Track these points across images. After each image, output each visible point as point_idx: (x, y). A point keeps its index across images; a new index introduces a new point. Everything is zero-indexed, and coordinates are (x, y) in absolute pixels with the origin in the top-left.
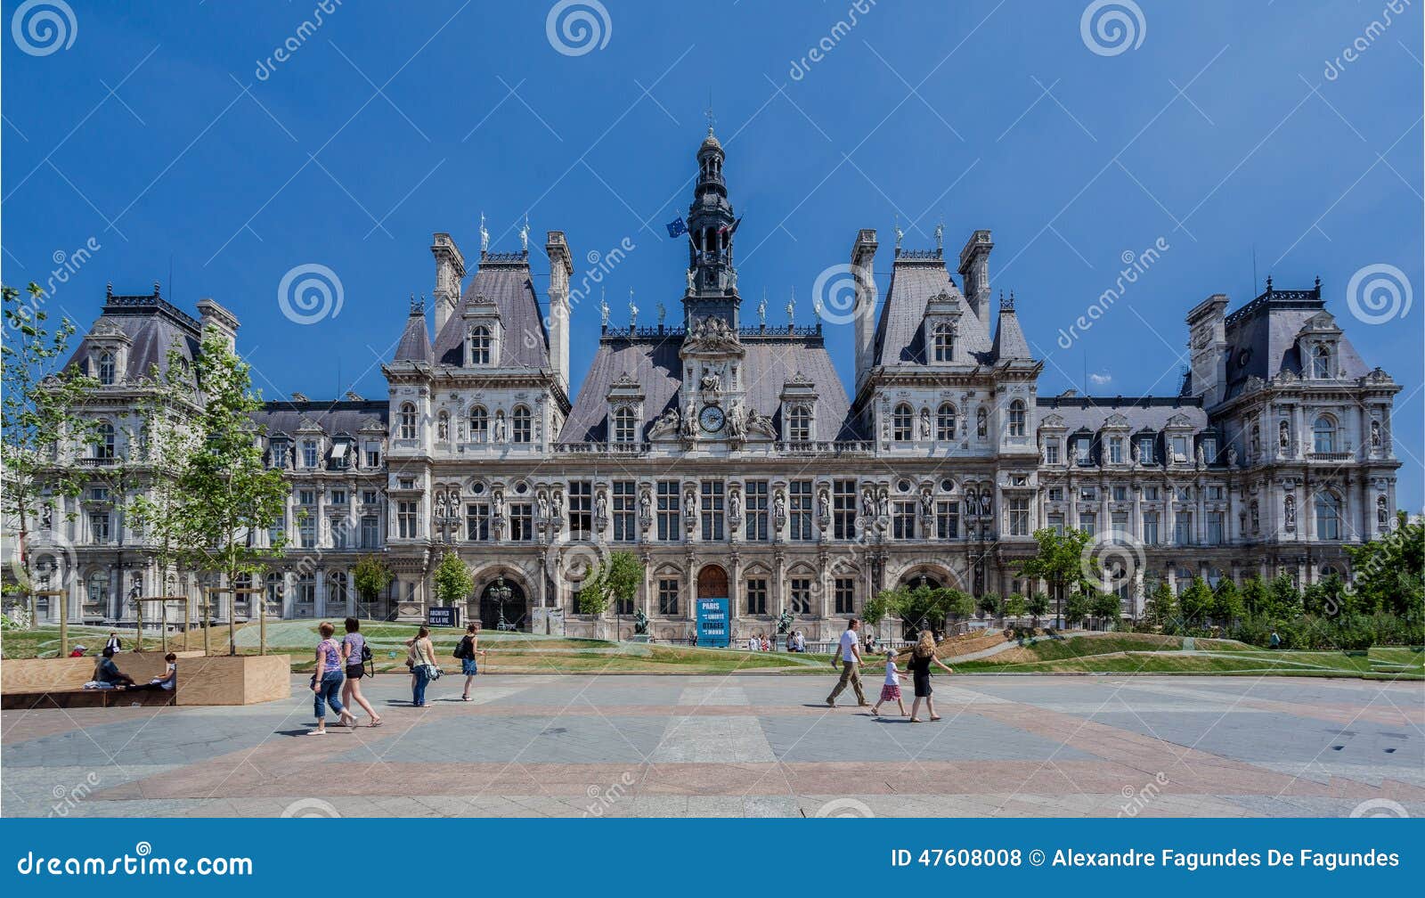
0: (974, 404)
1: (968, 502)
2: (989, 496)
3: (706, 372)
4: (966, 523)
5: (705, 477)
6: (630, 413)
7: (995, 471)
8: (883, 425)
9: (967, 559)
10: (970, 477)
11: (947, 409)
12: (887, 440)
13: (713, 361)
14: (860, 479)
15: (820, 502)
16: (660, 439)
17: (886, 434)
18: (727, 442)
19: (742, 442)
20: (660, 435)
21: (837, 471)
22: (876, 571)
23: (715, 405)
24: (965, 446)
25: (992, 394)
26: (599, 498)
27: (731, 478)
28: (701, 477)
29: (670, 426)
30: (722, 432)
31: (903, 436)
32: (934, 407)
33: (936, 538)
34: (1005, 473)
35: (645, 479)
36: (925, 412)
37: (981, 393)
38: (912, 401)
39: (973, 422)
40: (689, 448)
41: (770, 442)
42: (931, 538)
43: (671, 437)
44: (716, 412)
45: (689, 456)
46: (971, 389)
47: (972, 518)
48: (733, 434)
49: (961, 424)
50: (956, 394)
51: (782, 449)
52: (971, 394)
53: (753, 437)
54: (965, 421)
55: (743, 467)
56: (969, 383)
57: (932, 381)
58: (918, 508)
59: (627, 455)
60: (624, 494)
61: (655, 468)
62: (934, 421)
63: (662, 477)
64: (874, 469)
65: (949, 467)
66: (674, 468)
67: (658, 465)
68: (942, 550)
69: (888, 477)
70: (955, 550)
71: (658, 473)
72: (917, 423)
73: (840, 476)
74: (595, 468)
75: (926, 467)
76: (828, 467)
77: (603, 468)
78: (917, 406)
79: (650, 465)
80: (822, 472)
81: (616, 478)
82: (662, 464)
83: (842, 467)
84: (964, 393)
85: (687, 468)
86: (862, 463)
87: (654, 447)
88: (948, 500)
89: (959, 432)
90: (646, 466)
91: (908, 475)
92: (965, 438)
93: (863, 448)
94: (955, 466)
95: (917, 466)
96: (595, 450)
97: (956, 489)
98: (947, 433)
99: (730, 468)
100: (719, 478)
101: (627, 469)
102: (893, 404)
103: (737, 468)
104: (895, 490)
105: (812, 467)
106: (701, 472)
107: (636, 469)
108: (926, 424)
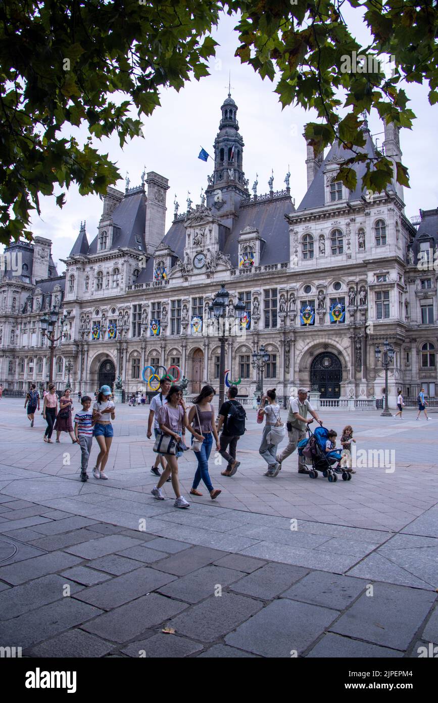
0: (354, 227)
5: (194, 296)
6: (163, 263)
7: (366, 272)
8: (295, 249)
9: (350, 338)
10: (352, 278)
11: (336, 233)
14: (279, 287)
18: (205, 274)
21: (265, 284)
22: (288, 349)
27: (207, 295)
28: (191, 296)
29: (180, 268)
31: (308, 255)
32: (327, 233)
33: (329, 324)
34: (371, 273)
35: (165, 300)
36: (322, 236)
37: (360, 218)
38: (312, 231)
39: (354, 239)
40: (187, 280)
41: (228, 270)
42: (325, 324)
43: (179, 275)
45: (186, 284)
46: (353, 217)
49: (347, 241)
50: (342, 222)
51: (235, 274)
52: (353, 220)
53: (219, 268)
54: (349, 240)
55: (214, 288)
56: (350, 213)
57: (325, 216)
59: (158, 288)
60: (156, 310)
61: (170, 293)
62: (328, 243)
63: (173, 299)
64: (288, 280)
65: (337, 273)
66: (179, 292)
67: (171, 291)
68: (332, 332)
69: (297, 285)
70: (342, 332)
71: (172, 296)
72: (316, 246)
73: (267, 287)
74: (144, 297)
75: (322, 275)
76: (260, 282)
77: (148, 297)
78: (316, 234)
79: (168, 292)
80: (256, 286)
81: (152, 301)
82: (174, 291)
83: (268, 281)
84: (349, 221)
85: (186, 292)
86: (280, 277)
87: (170, 281)
88: (337, 296)
89: (345, 247)
90: (167, 293)
91: (310, 282)
92: (348, 252)
93: (282, 267)
94: (342, 272)
95: (316, 275)
96: (144, 287)
97: (344, 288)
98: (337, 249)
99: (206, 289)
100: (201, 295)
101: (157, 295)
102: (300, 235)
103: (210, 288)
104: (302, 293)
105: (251, 283)
106: (192, 293)
107: (162, 295)
108: (321, 245)
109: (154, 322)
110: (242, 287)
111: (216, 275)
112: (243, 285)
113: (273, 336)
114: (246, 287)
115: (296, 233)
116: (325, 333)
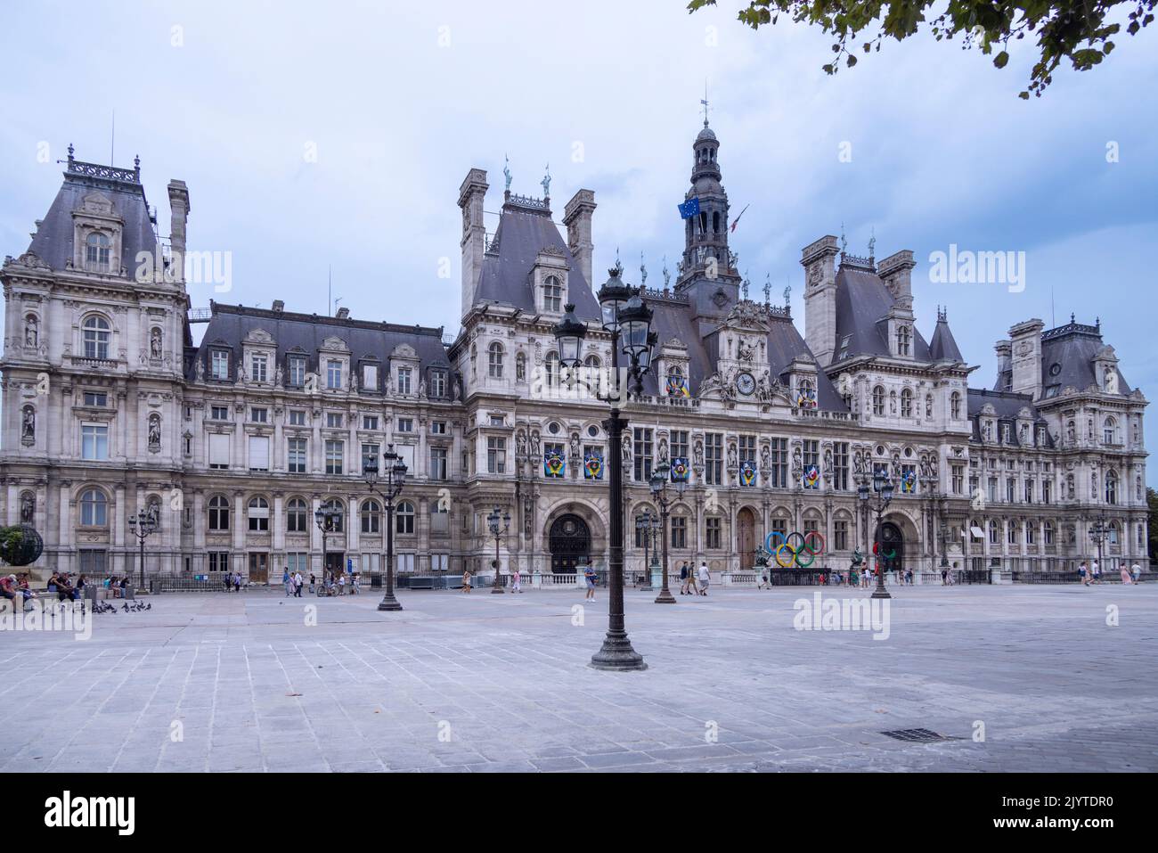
0: (924, 391)
1: (922, 466)
2: (935, 462)
3: (742, 343)
4: (921, 482)
5: (743, 433)
6: (679, 371)
7: (939, 444)
8: (867, 401)
9: (923, 510)
10: (923, 447)
11: (907, 392)
12: (868, 413)
13: (748, 335)
14: (852, 442)
15: (825, 459)
16: (709, 396)
17: (868, 409)
18: (758, 404)
19: (770, 405)
20: (707, 394)
21: (836, 436)
22: (864, 516)
23: (748, 372)
24: (919, 423)
25: (936, 385)
26: (661, 445)
27: (763, 435)
28: (739, 433)
29: (717, 387)
30: (753, 396)
31: (879, 409)
32: (899, 390)
33: (902, 492)
34: (949, 446)
35: (697, 430)
36: (893, 392)
37: (929, 383)
38: (885, 385)
39: (923, 403)
40: (732, 407)
42: (898, 492)
43: (717, 396)
44: (748, 378)
45: (732, 413)
46: (922, 380)
47: (925, 479)
48: (765, 398)
49: (916, 405)
50: (913, 382)
51: (797, 414)
52: (923, 384)
53: (776, 401)
54: (919, 404)
55: (770, 427)
56: (922, 375)
57: (898, 371)
58: (890, 467)
59: (683, 409)
60: (679, 442)
61: (704, 422)
62: (899, 401)
63: (710, 431)
64: (861, 436)
65: (909, 438)
66: (719, 423)
67: (706, 419)
68: (904, 502)
69: (871, 443)
70: (913, 502)
71: (708, 426)
72: (887, 402)
73: (838, 440)
74: (657, 418)
75: (895, 437)
76: (830, 432)
77: (664, 419)
78: (888, 389)
79: (702, 419)
80: (826, 435)
81: (673, 428)
82: (712, 419)
83: (839, 433)
84: (918, 382)
85: (729, 424)
86: (854, 431)
87: (703, 403)
88: (909, 463)
89: (914, 411)
90: (699, 420)
91: (883, 443)
92: (918, 417)
93: (852, 418)
94: (913, 438)
95: (890, 436)
96: (654, 402)
97: (914, 456)
98: (907, 411)
99: (760, 426)
100: (753, 434)
101: (681, 420)
102: (872, 385)
103: (766, 427)
104: (874, 454)
105: (820, 431)
106: (741, 429)
107: (690, 421)
108: (893, 403)
109: (678, 462)
110: (808, 434)
111: (771, 410)
112: (810, 431)
113: (847, 500)
114: (813, 434)
115: (868, 381)
116: (899, 502)
